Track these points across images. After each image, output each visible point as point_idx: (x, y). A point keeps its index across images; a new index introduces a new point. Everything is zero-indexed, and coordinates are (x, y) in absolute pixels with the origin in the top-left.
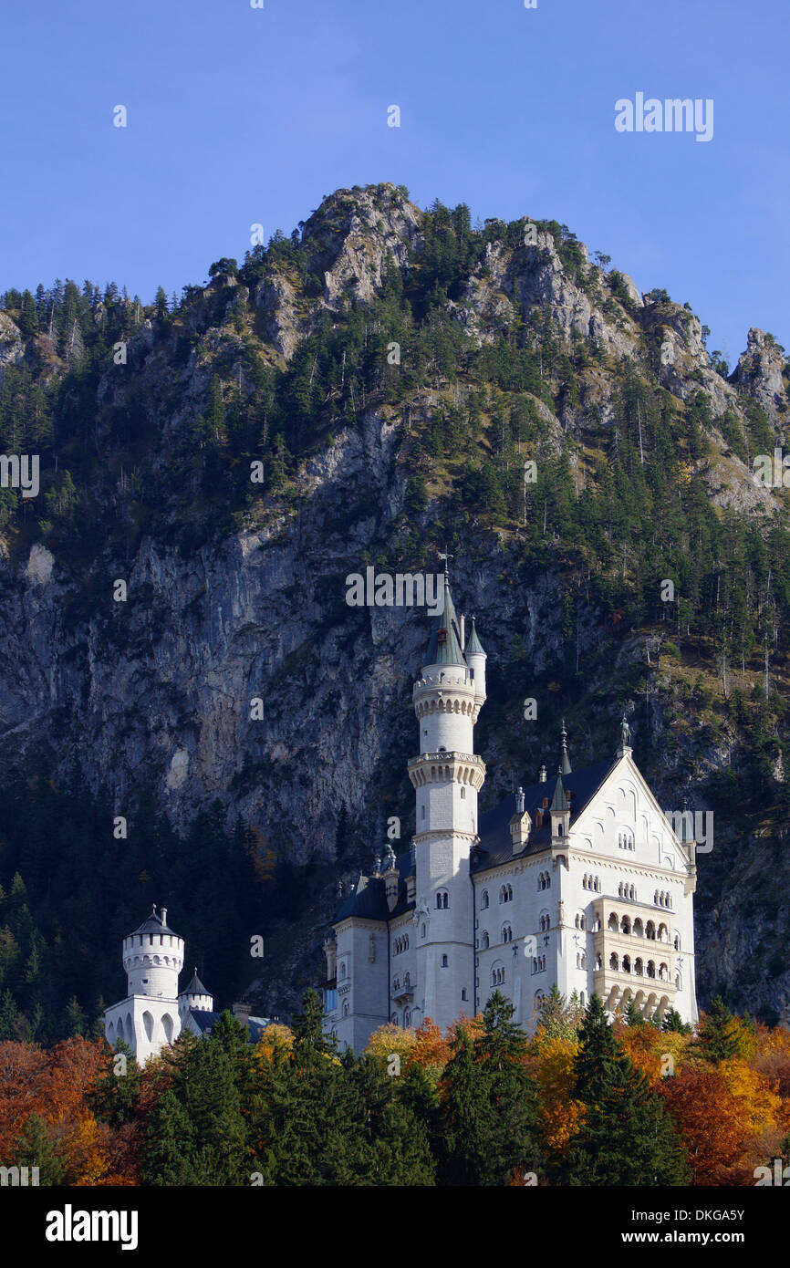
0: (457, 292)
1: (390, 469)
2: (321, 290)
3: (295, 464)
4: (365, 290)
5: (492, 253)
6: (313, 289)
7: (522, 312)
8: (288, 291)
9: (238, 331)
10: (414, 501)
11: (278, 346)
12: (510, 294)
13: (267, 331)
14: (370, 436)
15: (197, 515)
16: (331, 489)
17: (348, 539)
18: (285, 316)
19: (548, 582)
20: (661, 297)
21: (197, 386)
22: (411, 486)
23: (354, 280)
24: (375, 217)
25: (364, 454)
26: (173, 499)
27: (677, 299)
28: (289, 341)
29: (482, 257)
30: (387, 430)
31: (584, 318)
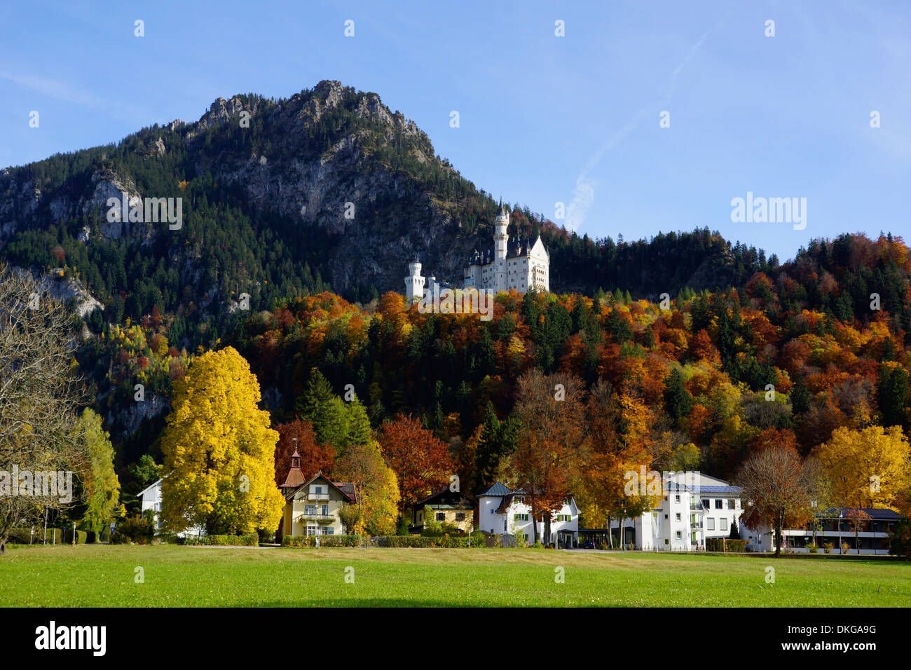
0: (357, 107)
1: (355, 148)
2: (325, 104)
3: (332, 145)
4: (334, 105)
5: (364, 99)
6: (323, 103)
7: (371, 113)
8: (317, 103)
9: (306, 111)
10: (362, 156)
11: (316, 115)
12: (368, 109)
13: (313, 111)
14: (349, 140)
15: (308, 154)
16: (340, 151)
17: (345, 163)
18: (317, 109)
19: (401, 178)
20: (397, 112)
21: (299, 123)
22: (360, 153)
23: (332, 102)
24: (335, 88)
25: (348, 144)
26: (301, 150)
27: (401, 113)
28: (319, 114)
29: (362, 100)
30: (353, 139)
31: (384, 116)
